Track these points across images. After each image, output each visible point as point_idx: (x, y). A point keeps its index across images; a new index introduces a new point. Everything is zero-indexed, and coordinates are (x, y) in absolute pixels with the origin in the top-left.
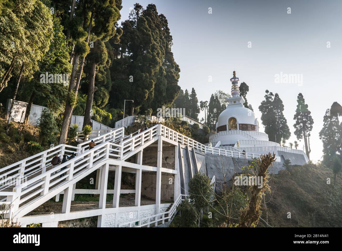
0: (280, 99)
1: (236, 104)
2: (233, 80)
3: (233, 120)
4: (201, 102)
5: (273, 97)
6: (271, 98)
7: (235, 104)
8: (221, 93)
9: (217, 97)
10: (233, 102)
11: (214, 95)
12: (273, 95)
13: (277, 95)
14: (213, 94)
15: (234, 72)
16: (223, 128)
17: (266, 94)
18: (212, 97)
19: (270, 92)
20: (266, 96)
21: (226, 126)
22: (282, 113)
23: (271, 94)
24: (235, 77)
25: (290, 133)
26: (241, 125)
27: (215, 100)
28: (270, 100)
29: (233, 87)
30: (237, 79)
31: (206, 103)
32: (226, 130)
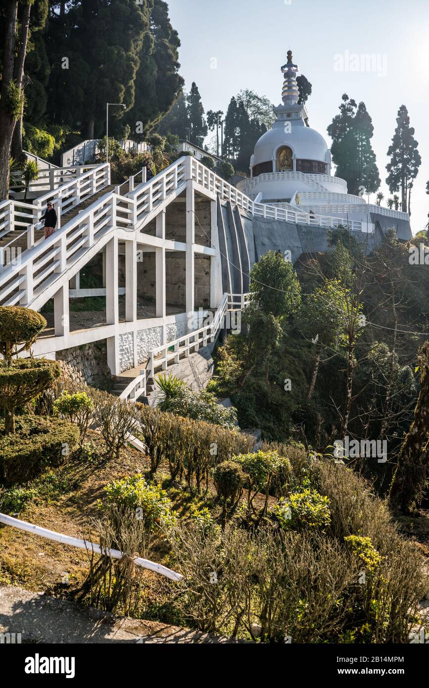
0: (367, 114)
1: (291, 118)
2: (286, 69)
3: (286, 151)
4: (209, 113)
5: (355, 110)
6: (351, 110)
7: (288, 119)
8: (249, 94)
9: (241, 104)
10: (285, 116)
11: (236, 98)
12: (355, 106)
13: (362, 106)
14: (233, 97)
15: (289, 53)
16: (265, 167)
17: (343, 102)
18: (233, 102)
19: (350, 99)
20: (343, 106)
21: (271, 162)
22: (368, 142)
23: (353, 103)
24: (290, 64)
25: (379, 181)
26: (300, 162)
27: (237, 110)
28: (349, 114)
29: (287, 84)
30: (295, 68)
31: (220, 115)
32: (271, 171)
